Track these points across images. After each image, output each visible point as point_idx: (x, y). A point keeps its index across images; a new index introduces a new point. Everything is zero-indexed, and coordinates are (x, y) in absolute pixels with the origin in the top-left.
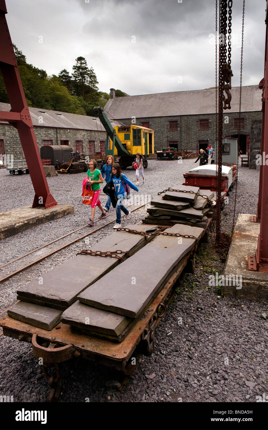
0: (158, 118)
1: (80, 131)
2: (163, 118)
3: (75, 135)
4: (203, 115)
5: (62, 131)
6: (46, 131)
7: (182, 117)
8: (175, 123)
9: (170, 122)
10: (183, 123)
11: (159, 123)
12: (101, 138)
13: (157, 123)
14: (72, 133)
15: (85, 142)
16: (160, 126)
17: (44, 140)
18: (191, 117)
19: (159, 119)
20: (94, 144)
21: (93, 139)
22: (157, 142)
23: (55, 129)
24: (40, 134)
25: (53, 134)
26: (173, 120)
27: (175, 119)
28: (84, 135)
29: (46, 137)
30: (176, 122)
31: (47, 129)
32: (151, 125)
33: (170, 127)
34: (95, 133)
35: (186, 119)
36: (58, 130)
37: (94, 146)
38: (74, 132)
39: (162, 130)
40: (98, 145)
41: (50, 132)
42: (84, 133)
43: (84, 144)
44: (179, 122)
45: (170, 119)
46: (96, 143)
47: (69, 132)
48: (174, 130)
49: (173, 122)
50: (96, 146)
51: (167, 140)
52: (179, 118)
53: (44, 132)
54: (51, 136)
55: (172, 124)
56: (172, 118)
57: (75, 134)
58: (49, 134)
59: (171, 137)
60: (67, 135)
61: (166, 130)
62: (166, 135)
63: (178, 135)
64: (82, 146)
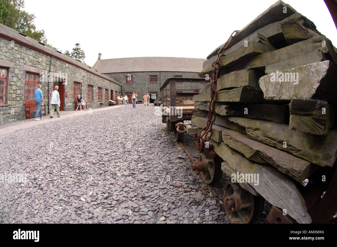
0: (140, 73)
1: (80, 70)
2: (145, 73)
3: (75, 74)
4: (178, 72)
5: (58, 63)
6: (34, 55)
7: (161, 73)
8: (154, 77)
9: (150, 76)
10: (162, 77)
11: (142, 76)
12: (99, 84)
13: (139, 77)
14: (70, 70)
15: (84, 85)
16: (142, 79)
17: (28, 72)
18: (168, 73)
19: (142, 73)
20: (93, 90)
21: (92, 84)
22: (139, 93)
23: (49, 57)
24: (23, 59)
25: (44, 64)
26: (153, 75)
27: (155, 74)
28: (84, 76)
29: (32, 66)
30: (156, 76)
31: (37, 52)
32: (134, 78)
33: (150, 80)
34: (94, 77)
35: (164, 74)
36: (52, 60)
37: (93, 92)
38: (73, 69)
39: (144, 82)
40: (96, 91)
41: (40, 59)
42: (84, 73)
43: (82, 88)
44: (158, 77)
45: (151, 74)
46: (94, 89)
47: (68, 67)
48: (154, 83)
49: (153, 76)
50: (94, 92)
51: (148, 91)
52: (159, 73)
53: (31, 58)
54: (41, 67)
55: (153, 78)
56: (153, 73)
57: (75, 72)
58: (38, 62)
59: (152, 88)
60: (64, 70)
61: (147, 82)
62: (147, 86)
63: (158, 87)
64: (81, 90)
